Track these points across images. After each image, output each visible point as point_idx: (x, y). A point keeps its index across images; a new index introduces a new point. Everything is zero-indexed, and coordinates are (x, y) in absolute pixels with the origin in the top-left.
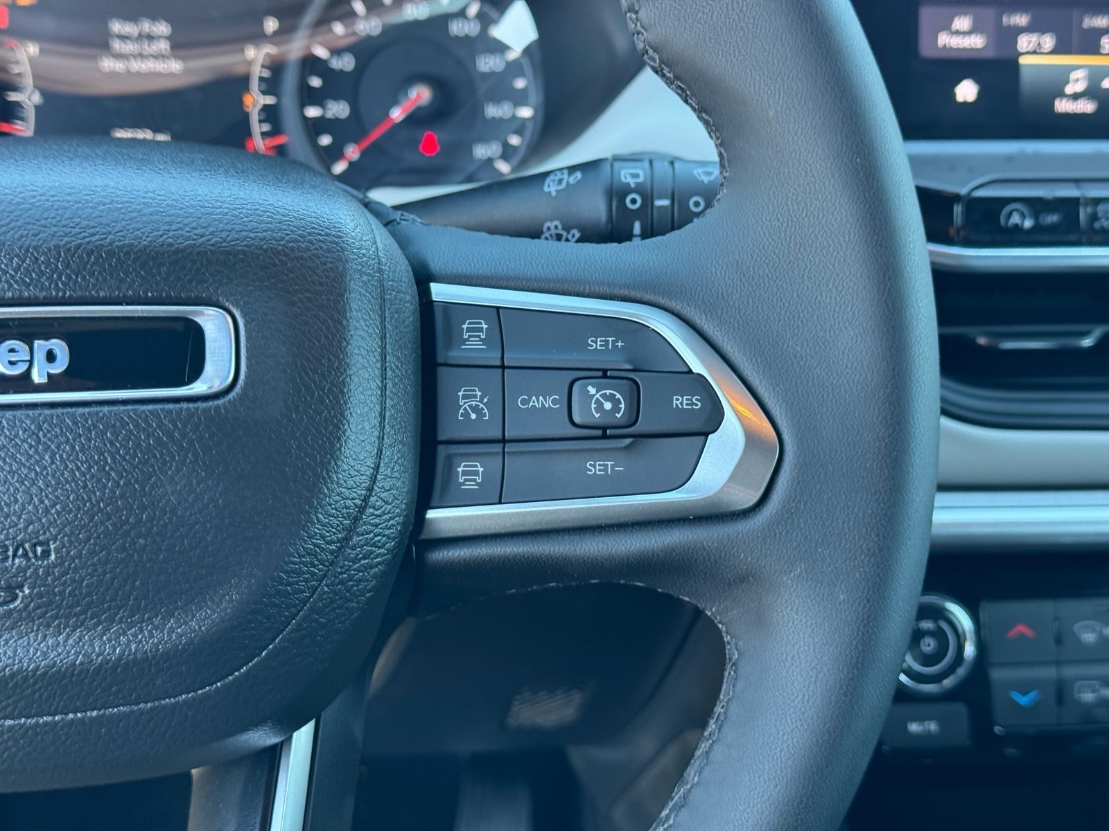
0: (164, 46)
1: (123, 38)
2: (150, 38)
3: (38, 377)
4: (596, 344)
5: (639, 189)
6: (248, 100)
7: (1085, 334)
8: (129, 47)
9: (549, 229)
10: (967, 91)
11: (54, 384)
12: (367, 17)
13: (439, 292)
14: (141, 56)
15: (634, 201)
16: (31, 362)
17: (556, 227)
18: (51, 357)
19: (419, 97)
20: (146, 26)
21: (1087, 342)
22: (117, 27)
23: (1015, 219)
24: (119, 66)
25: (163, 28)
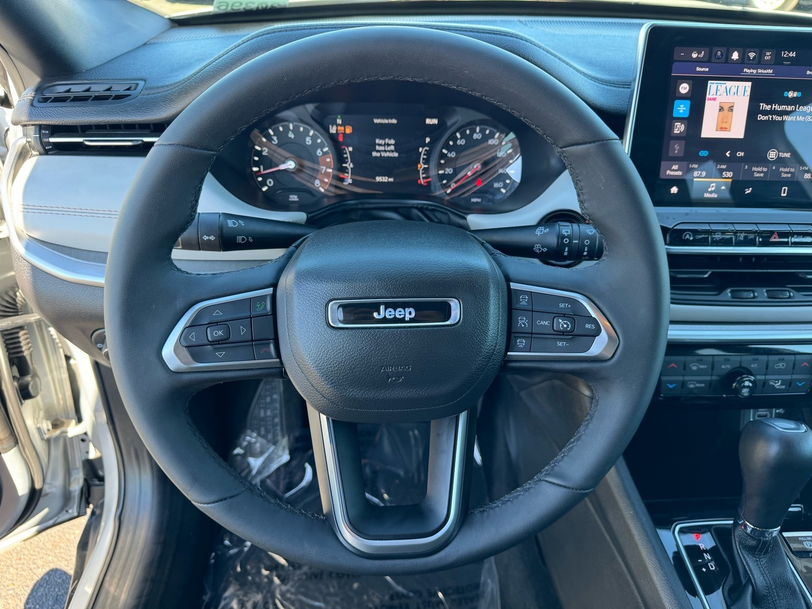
0: (392, 148)
1: (380, 145)
2: (389, 145)
3: (407, 319)
4: (562, 305)
5: (568, 237)
6: (419, 166)
7: (706, 273)
8: (382, 148)
9: (536, 246)
10: (674, 190)
11: (411, 321)
12: (461, 139)
13: (513, 286)
14: (385, 151)
15: (566, 241)
16: (405, 314)
17: (539, 246)
18: (410, 313)
19: (477, 167)
20: (387, 141)
21: (706, 276)
22: (377, 141)
23: (688, 237)
24: (378, 155)
25: (392, 142)
